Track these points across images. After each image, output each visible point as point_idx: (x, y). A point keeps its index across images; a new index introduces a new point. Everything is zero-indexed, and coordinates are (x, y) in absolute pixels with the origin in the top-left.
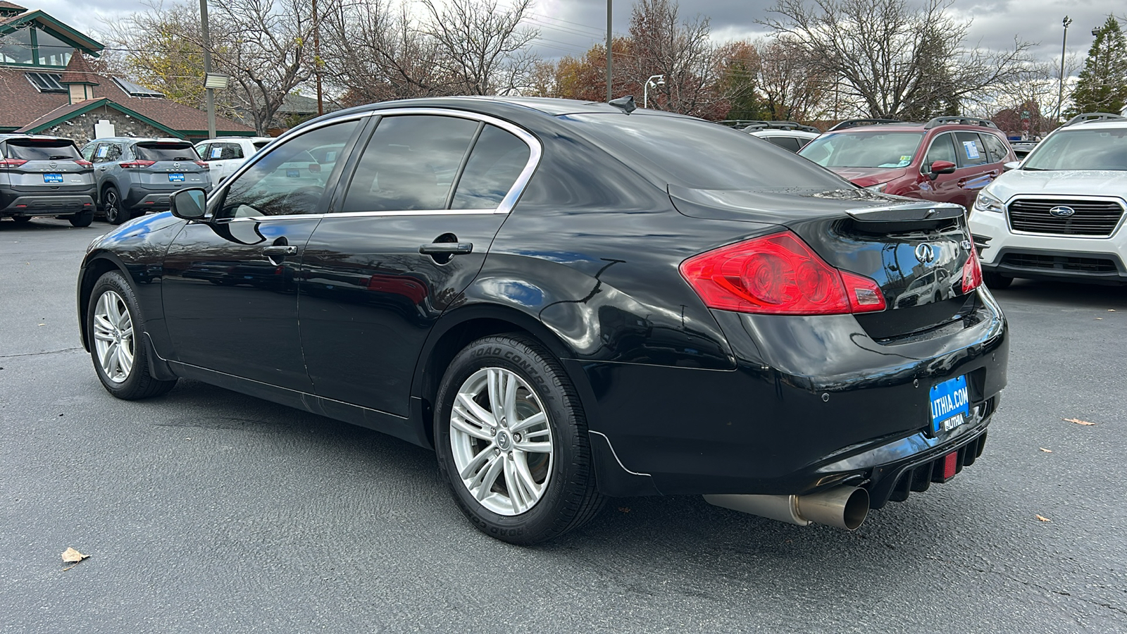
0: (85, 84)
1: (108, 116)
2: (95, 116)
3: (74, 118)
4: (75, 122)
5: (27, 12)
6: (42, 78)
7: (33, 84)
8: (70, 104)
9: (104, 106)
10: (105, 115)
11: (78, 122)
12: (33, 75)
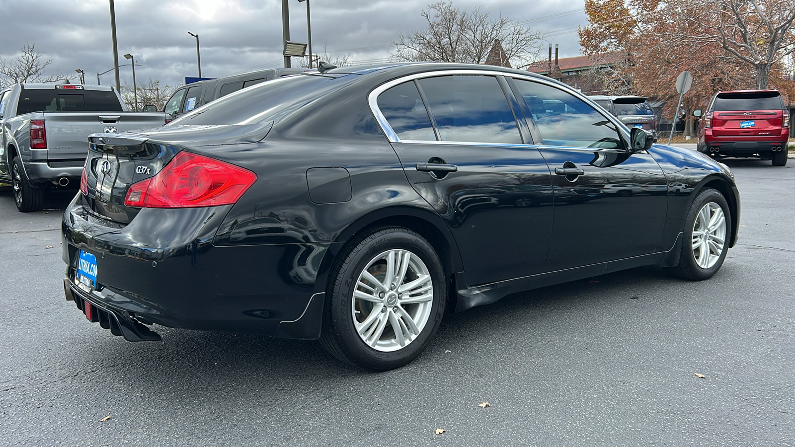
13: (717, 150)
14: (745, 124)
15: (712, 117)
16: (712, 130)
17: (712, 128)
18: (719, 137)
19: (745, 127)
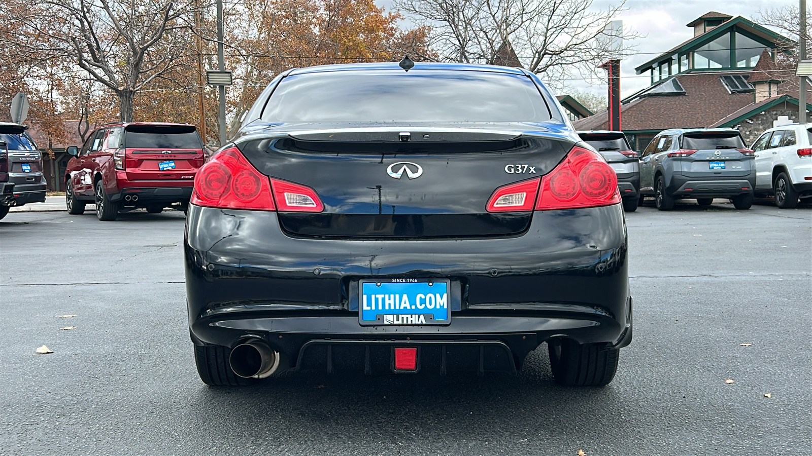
0: (771, 83)
1: (787, 112)
2: (775, 113)
3: (754, 116)
4: (755, 120)
5: (732, 19)
6: (735, 80)
7: (726, 86)
8: (755, 103)
9: (784, 102)
10: (785, 111)
11: (758, 120)
12: (727, 78)
13: (135, 198)
14: (165, 166)
15: (124, 155)
16: (126, 173)
17: (125, 170)
18: (136, 181)
19: (165, 169)
